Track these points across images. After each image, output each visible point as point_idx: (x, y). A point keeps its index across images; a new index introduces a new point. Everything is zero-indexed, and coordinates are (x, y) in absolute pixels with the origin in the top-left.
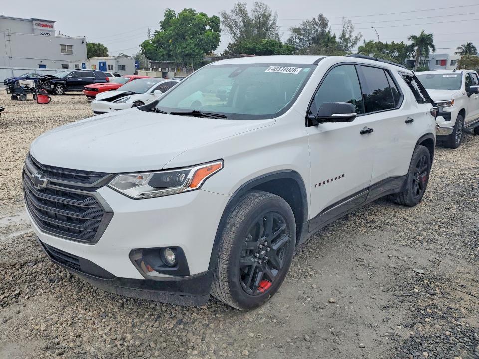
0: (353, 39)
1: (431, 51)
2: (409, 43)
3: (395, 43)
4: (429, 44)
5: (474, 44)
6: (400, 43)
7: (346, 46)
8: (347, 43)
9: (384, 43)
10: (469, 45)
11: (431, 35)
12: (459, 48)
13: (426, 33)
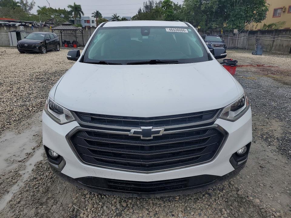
0: (29, 4)
1: (82, 15)
2: (69, 9)
3: (61, 9)
4: (80, 10)
5: (100, 12)
6: (63, 9)
7: (26, 9)
8: (26, 7)
9: (54, 8)
10: (97, 12)
11: (80, 5)
12: (93, 14)
13: (77, 4)
